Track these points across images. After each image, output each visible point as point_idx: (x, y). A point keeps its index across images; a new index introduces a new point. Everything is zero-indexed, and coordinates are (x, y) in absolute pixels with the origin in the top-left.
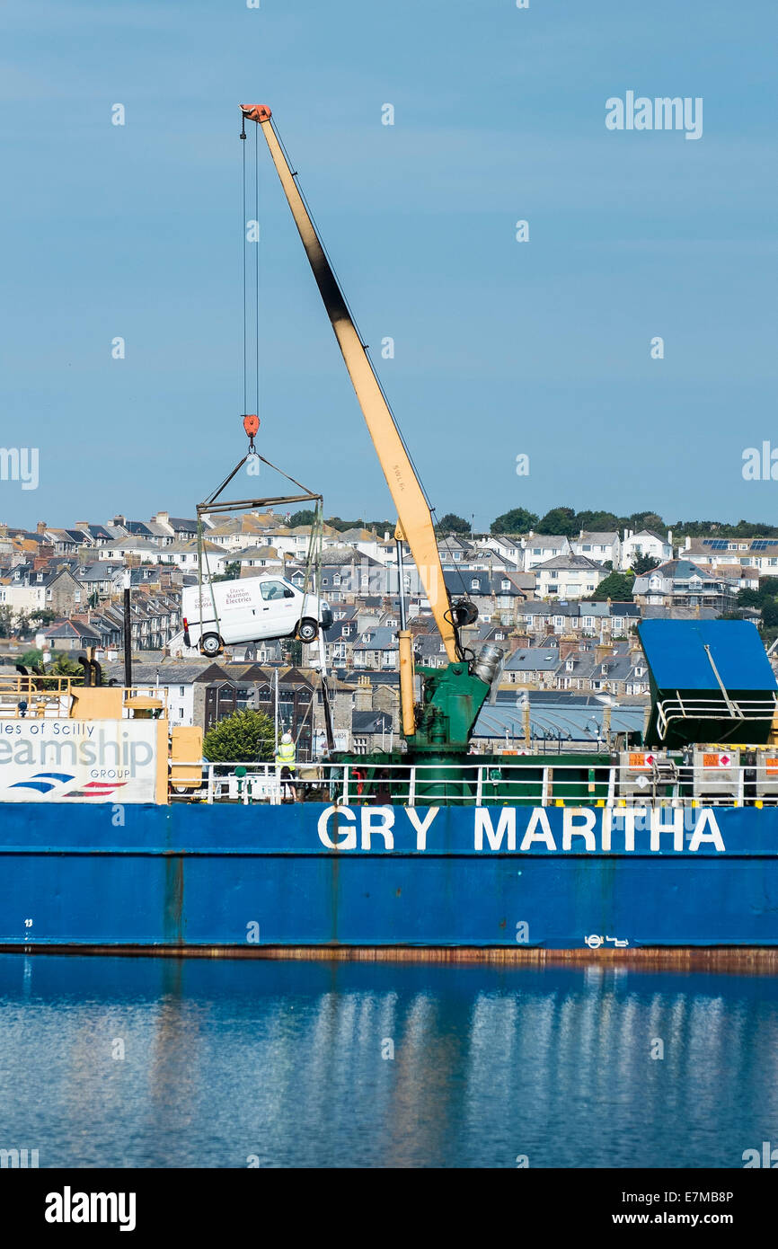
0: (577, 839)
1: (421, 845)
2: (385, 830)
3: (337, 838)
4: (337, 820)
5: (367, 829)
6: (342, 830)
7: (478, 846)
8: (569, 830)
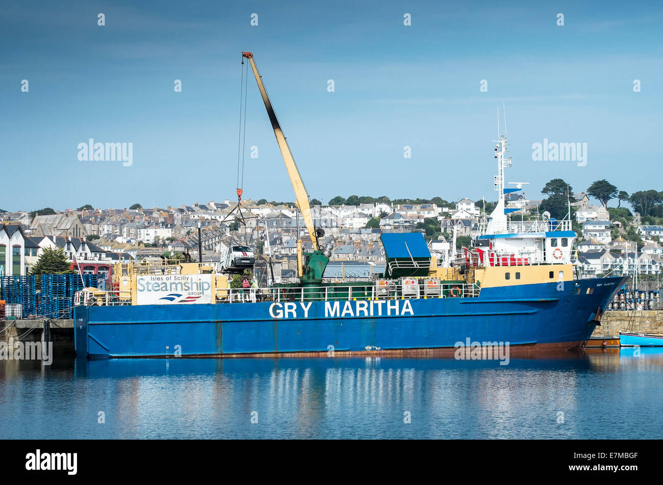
0: (361, 312)
1: (306, 316)
2: (293, 311)
3: (276, 314)
4: (276, 308)
5: (287, 311)
6: (278, 311)
7: (326, 315)
8: (358, 309)
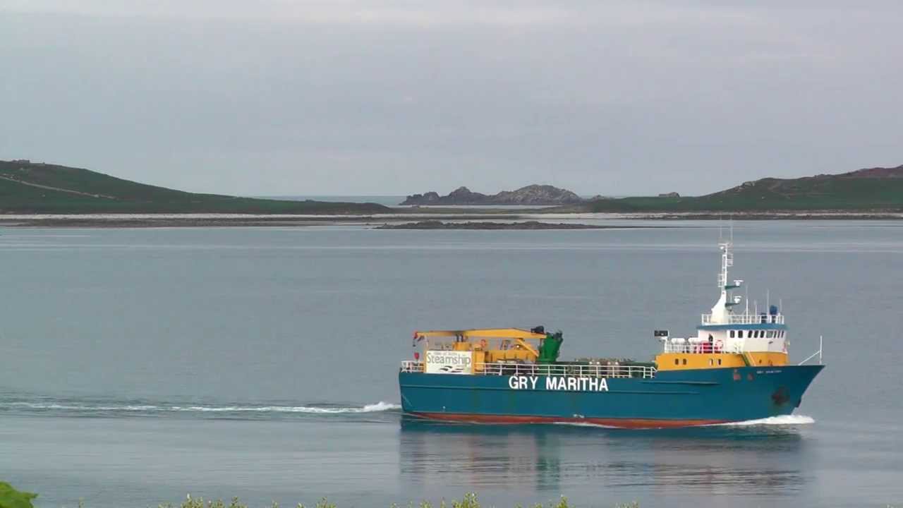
0: (572, 387)
1: (534, 387)
2: (525, 383)
3: (514, 385)
4: (514, 380)
5: (521, 383)
6: (515, 383)
7: (547, 388)
8: (570, 384)
